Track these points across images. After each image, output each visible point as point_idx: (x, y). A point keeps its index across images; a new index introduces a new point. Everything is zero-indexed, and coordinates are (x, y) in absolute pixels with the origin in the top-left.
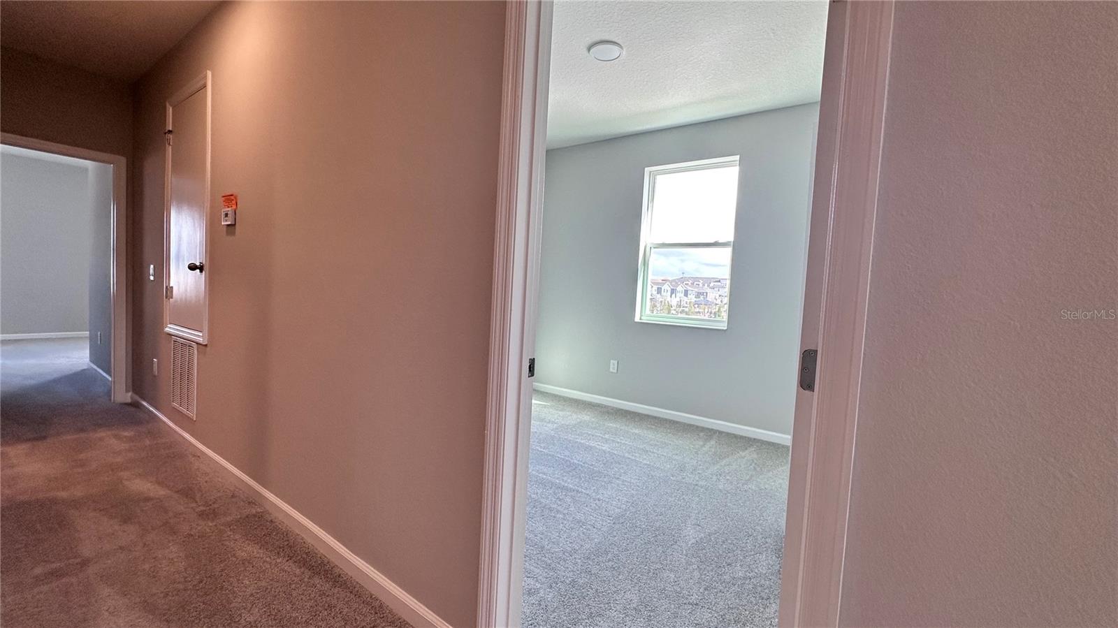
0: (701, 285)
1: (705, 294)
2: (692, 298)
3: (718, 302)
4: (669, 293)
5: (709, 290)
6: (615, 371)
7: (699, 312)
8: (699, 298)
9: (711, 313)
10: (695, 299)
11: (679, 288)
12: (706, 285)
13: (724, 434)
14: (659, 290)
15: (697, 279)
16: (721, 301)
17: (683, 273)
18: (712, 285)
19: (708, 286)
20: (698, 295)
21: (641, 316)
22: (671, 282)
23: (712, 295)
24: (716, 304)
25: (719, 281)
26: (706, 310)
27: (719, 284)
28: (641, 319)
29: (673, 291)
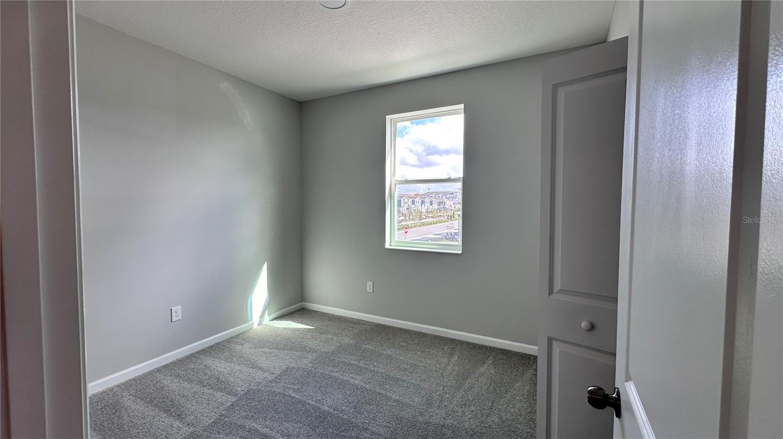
0: (441, 197)
1: (444, 203)
2: (435, 206)
3: (453, 208)
4: (420, 204)
5: (446, 200)
6: (372, 292)
7: (440, 216)
8: (440, 206)
9: (448, 216)
10: (438, 207)
11: (427, 200)
12: (444, 197)
13: (465, 346)
14: (413, 203)
15: (438, 193)
16: (455, 207)
17: (429, 189)
18: (448, 196)
19: (446, 197)
20: (439, 204)
21: (391, 242)
22: (421, 196)
23: (448, 203)
24: (452, 210)
25: (453, 194)
26: (445, 214)
27: (453, 195)
28: (390, 245)
29: (423, 202)
